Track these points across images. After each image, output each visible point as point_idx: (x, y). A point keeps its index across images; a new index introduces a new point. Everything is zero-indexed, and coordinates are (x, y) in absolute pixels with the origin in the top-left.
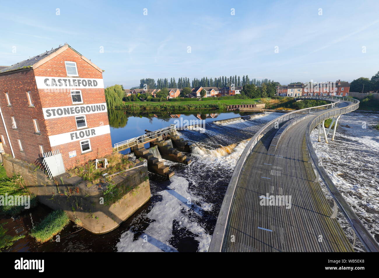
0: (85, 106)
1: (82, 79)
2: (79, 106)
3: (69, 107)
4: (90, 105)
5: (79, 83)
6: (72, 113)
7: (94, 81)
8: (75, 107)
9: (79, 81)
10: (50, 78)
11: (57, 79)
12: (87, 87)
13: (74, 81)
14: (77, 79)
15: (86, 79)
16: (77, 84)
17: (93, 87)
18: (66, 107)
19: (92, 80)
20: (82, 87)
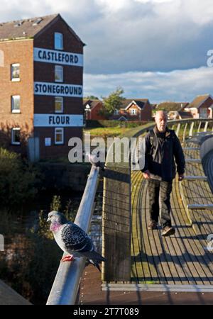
0: (65, 85)
1: (66, 53)
2: (60, 85)
3: (52, 84)
4: (69, 85)
5: (63, 58)
6: (54, 92)
7: (76, 56)
8: (56, 85)
9: (63, 55)
10: (43, 50)
11: (47, 51)
12: (69, 63)
13: (59, 54)
14: (62, 53)
15: (69, 54)
16: (61, 59)
17: (74, 64)
18: (50, 84)
19: (74, 54)
20: (64, 63)
